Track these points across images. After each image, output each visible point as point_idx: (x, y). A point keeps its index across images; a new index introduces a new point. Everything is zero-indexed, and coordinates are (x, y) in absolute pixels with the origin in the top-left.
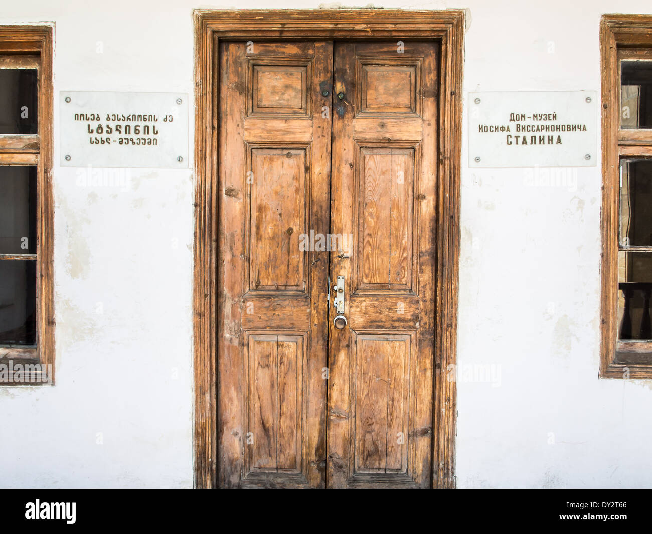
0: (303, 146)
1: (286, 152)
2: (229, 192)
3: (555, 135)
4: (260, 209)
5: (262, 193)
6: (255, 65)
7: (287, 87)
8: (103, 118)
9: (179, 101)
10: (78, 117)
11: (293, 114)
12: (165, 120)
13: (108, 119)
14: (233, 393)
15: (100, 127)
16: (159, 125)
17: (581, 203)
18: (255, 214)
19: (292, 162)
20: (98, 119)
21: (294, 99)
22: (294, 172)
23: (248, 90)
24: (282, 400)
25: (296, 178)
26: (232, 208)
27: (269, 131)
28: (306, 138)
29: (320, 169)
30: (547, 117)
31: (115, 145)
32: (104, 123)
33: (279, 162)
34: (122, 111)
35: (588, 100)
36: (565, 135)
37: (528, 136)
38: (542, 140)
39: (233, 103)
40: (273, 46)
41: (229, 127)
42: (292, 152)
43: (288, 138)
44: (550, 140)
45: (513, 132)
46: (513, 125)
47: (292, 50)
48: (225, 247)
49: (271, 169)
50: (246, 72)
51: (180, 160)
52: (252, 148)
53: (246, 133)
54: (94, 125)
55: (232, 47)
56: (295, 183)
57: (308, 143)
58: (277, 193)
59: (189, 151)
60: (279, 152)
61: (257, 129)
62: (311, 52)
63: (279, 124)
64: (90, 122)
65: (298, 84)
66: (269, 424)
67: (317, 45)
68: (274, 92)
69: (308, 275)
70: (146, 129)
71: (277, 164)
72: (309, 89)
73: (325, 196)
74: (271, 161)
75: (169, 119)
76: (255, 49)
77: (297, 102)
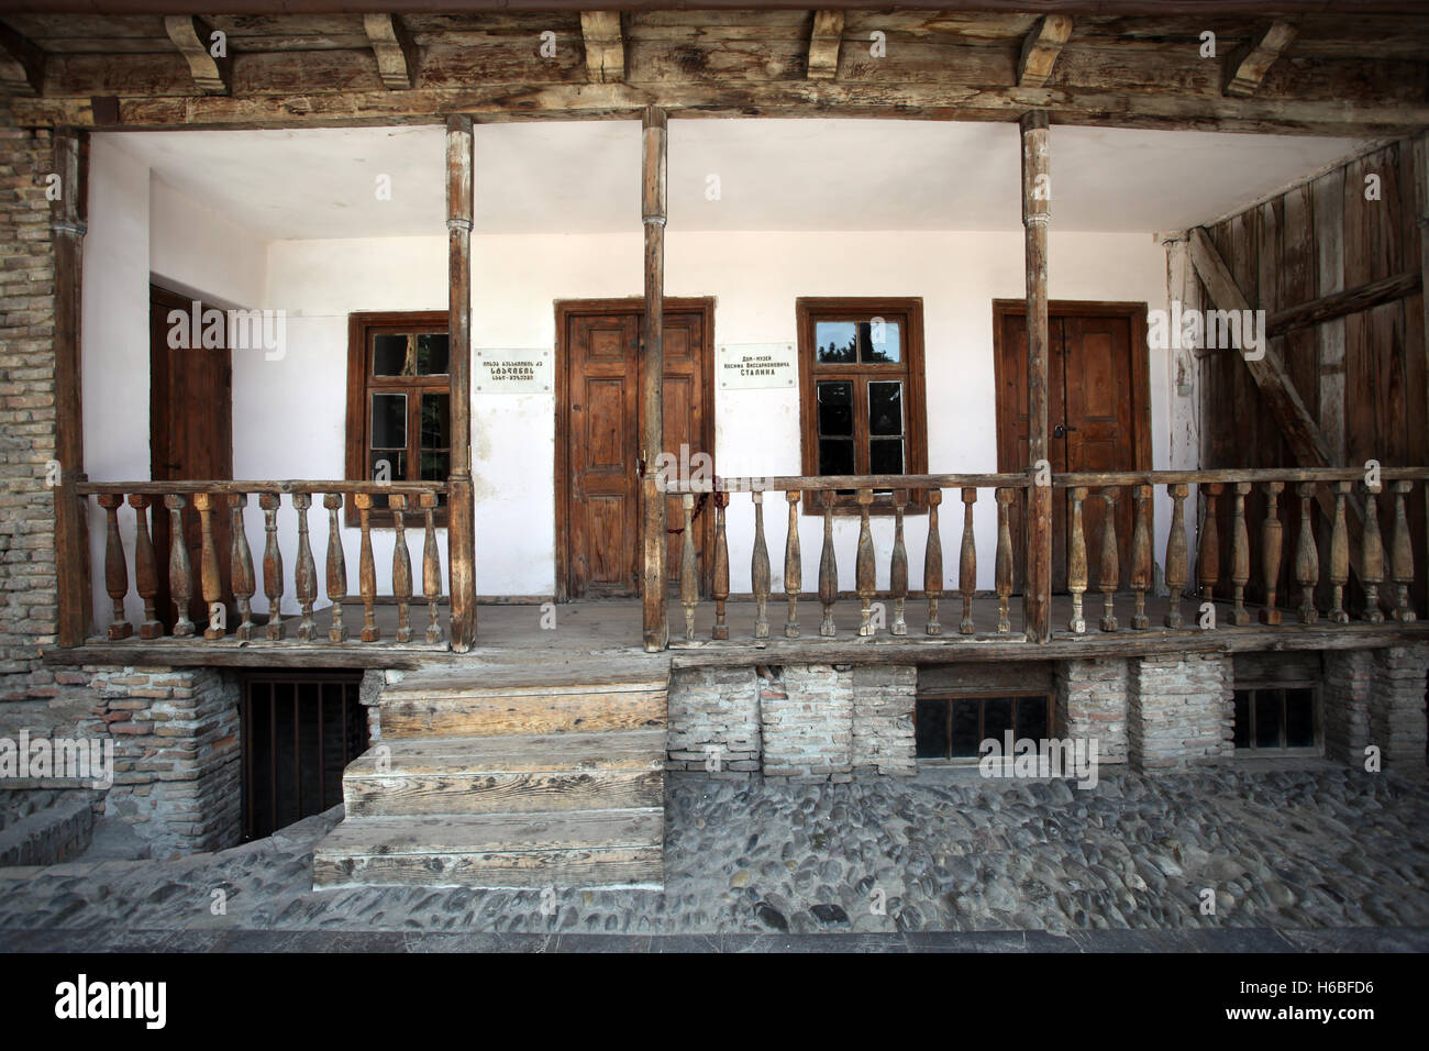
0: (621, 378)
1: (611, 382)
2: (576, 407)
3: (770, 369)
4: (595, 417)
5: (594, 407)
6: (590, 330)
7: (611, 343)
8: (500, 364)
9: (545, 354)
10: (485, 364)
11: (614, 359)
13: (504, 365)
14: (579, 532)
15: (499, 370)
16: (534, 368)
17: (788, 409)
18: (592, 420)
19: (614, 388)
20: (498, 365)
21: (615, 350)
22: (615, 394)
23: (587, 345)
24: (610, 537)
25: (617, 398)
26: (578, 416)
27: (600, 370)
28: (622, 373)
29: (631, 392)
30: (766, 359)
31: (507, 381)
32: (501, 367)
33: (607, 388)
34: (511, 360)
35: (790, 348)
36: (776, 369)
37: (754, 370)
38: (762, 372)
39: (578, 354)
40: (601, 319)
41: (576, 367)
42: (615, 382)
43: (611, 374)
44: (768, 372)
45: (745, 368)
46: (745, 364)
47: (613, 320)
48: (573, 441)
49: (601, 393)
50: (585, 334)
51: (546, 388)
52: (588, 381)
53: (585, 371)
54: (495, 368)
55: (577, 319)
56: (616, 401)
57: (624, 377)
58: (604, 407)
59: (551, 383)
60: (606, 382)
61: (592, 369)
63: (606, 365)
64: (493, 367)
65: (617, 341)
66: (602, 552)
68: (602, 346)
69: (625, 458)
70: (526, 370)
71: (605, 390)
72: (624, 344)
73: (634, 408)
74: (601, 387)
75: (538, 364)
76: (591, 321)
77: (617, 352)
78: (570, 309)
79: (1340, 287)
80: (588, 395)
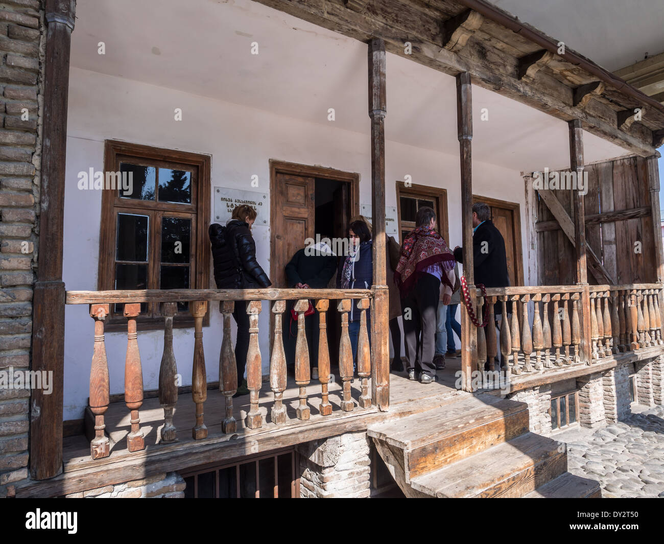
0: (305, 219)
1: (298, 221)
2: (278, 237)
4: (289, 245)
5: (290, 238)
6: (287, 184)
7: (298, 194)
8: (234, 200)
9: (264, 197)
10: (223, 199)
11: (300, 206)
12: (259, 204)
13: (236, 201)
15: (232, 205)
16: (257, 206)
18: (287, 247)
19: (300, 225)
20: (232, 201)
21: (300, 199)
23: (285, 194)
25: (302, 233)
27: (293, 212)
28: (306, 216)
29: (311, 229)
32: (234, 203)
33: (296, 226)
34: (241, 199)
35: (394, 210)
40: (293, 177)
41: (279, 209)
42: (301, 222)
43: (300, 216)
47: (300, 179)
48: (276, 261)
49: (293, 228)
50: (284, 187)
51: (265, 222)
52: (285, 219)
53: (284, 212)
54: (230, 204)
55: (280, 175)
56: (302, 235)
57: (307, 218)
58: (295, 238)
59: (268, 218)
60: (295, 221)
61: (288, 211)
62: (307, 181)
63: (296, 210)
64: (228, 202)
65: (303, 194)
67: (309, 179)
68: (294, 196)
71: (295, 227)
72: (306, 196)
74: (293, 224)
75: (260, 204)
76: (287, 177)
77: (302, 201)
78: (279, 168)
79: (612, 209)
80: (285, 229)
